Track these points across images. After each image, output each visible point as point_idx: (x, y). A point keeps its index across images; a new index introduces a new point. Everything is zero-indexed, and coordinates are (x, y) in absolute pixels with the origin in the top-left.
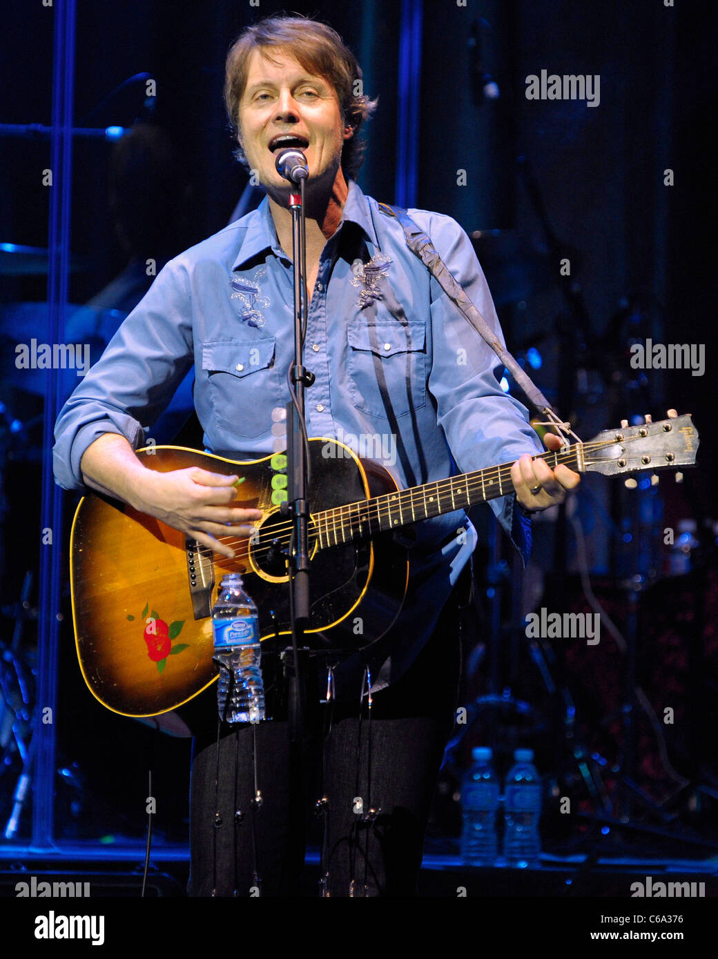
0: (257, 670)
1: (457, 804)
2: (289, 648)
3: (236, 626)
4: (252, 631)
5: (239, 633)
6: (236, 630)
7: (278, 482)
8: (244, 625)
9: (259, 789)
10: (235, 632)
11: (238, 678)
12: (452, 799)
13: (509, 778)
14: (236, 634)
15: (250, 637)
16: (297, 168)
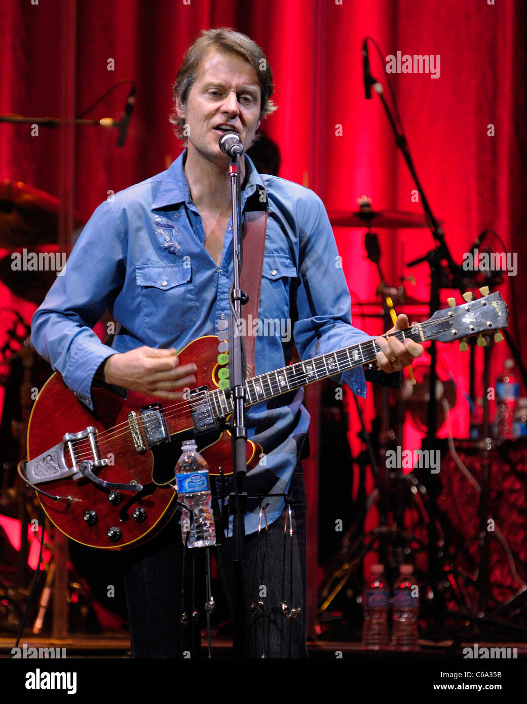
0: (209, 510)
1: (360, 606)
2: (233, 493)
3: (194, 478)
4: (205, 482)
5: (196, 483)
6: (194, 481)
7: (223, 373)
8: (199, 477)
9: (212, 595)
10: (193, 482)
11: (196, 515)
12: (356, 603)
13: (396, 586)
14: (193, 484)
15: (204, 486)
16: (235, 146)
